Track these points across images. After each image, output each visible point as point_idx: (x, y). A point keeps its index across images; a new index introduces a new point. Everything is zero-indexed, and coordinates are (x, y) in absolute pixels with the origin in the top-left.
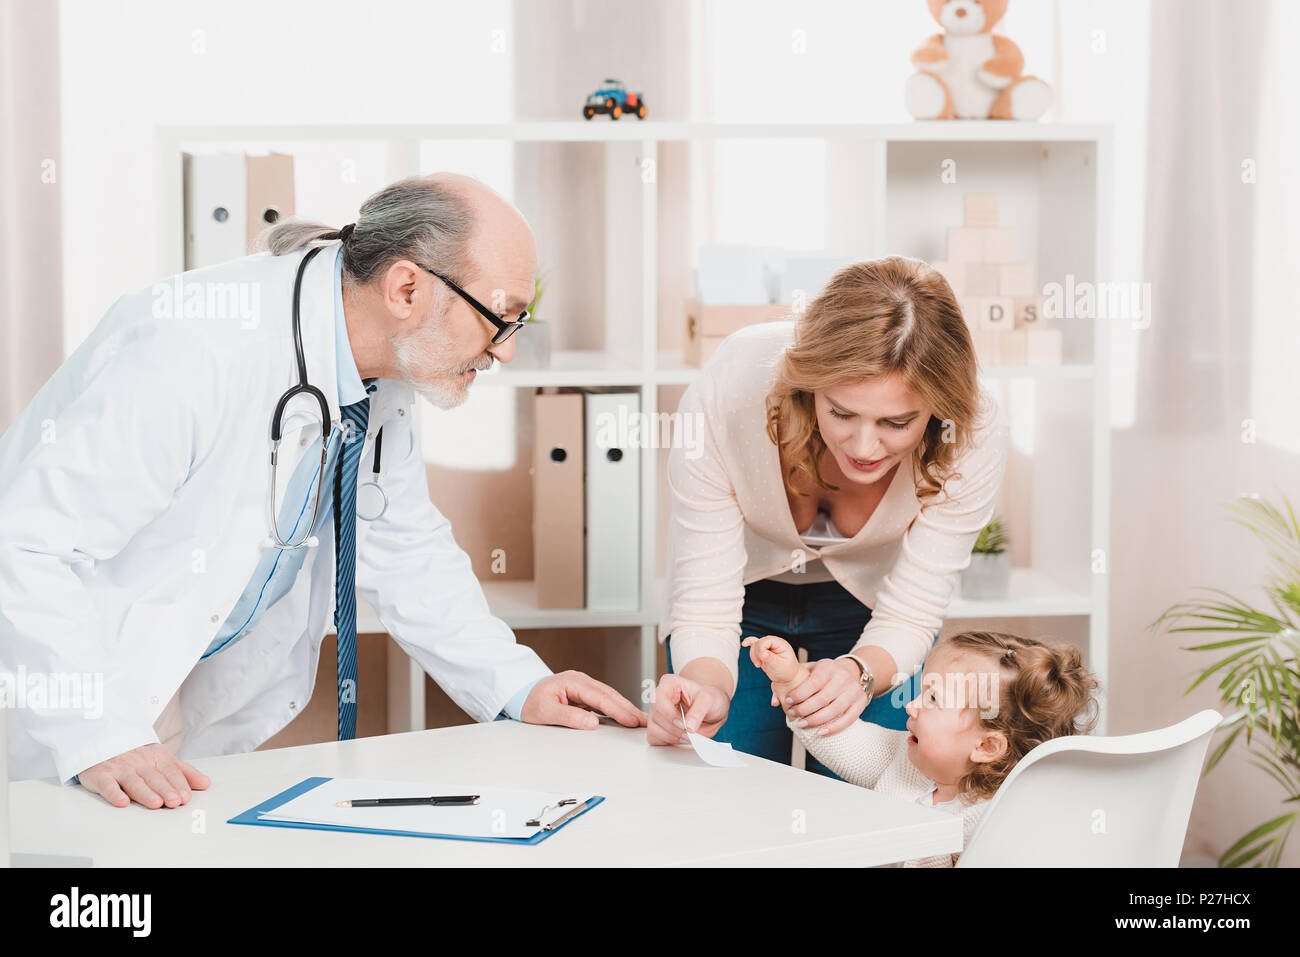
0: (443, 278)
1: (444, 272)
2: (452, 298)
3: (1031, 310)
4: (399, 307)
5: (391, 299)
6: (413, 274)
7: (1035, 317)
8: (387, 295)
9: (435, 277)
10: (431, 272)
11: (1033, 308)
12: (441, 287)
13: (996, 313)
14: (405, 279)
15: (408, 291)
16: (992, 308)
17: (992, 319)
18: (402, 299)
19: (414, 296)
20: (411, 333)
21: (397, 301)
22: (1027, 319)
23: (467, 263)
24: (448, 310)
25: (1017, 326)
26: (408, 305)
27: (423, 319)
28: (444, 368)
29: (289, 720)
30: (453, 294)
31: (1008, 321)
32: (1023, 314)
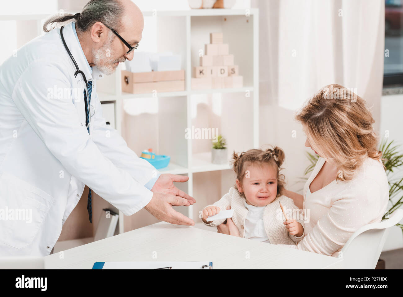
0: (112, 30)
1: (113, 27)
2: (114, 37)
3: (233, 70)
4: (96, 39)
5: (93, 35)
6: (102, 27)
7: (234, 72)
8: (92, 34)
9: (109, 29)
10: (108, 27)
11: (234, 69)
12: (111, 33)
13: (223, 71)
14: (98, 29)
15: (99, 33)
16: (221, 70)
17: (221, 73)
18: (97, 36)
19: (101, 35)
20: (100, 48)
21: (95, 36)
22: (232, 73)
23: (120, 26)
24: (113, 41)
25: (229, 75)
26: (99, 38)
27: (104, 43)
28: (110, 61)
29: (78, 201)
30: (115, 35)
31: (226, 74)
32: (231, 71)
